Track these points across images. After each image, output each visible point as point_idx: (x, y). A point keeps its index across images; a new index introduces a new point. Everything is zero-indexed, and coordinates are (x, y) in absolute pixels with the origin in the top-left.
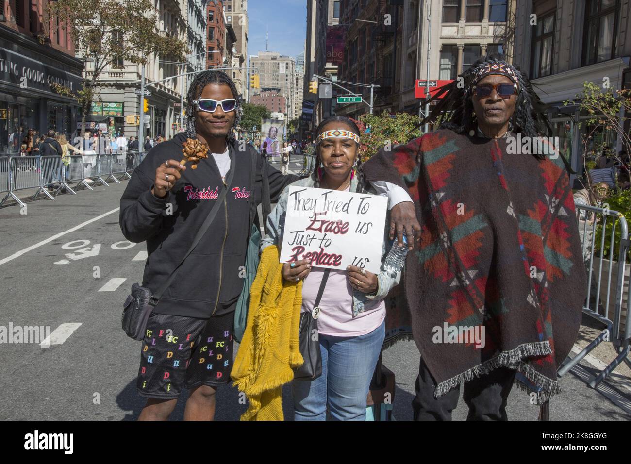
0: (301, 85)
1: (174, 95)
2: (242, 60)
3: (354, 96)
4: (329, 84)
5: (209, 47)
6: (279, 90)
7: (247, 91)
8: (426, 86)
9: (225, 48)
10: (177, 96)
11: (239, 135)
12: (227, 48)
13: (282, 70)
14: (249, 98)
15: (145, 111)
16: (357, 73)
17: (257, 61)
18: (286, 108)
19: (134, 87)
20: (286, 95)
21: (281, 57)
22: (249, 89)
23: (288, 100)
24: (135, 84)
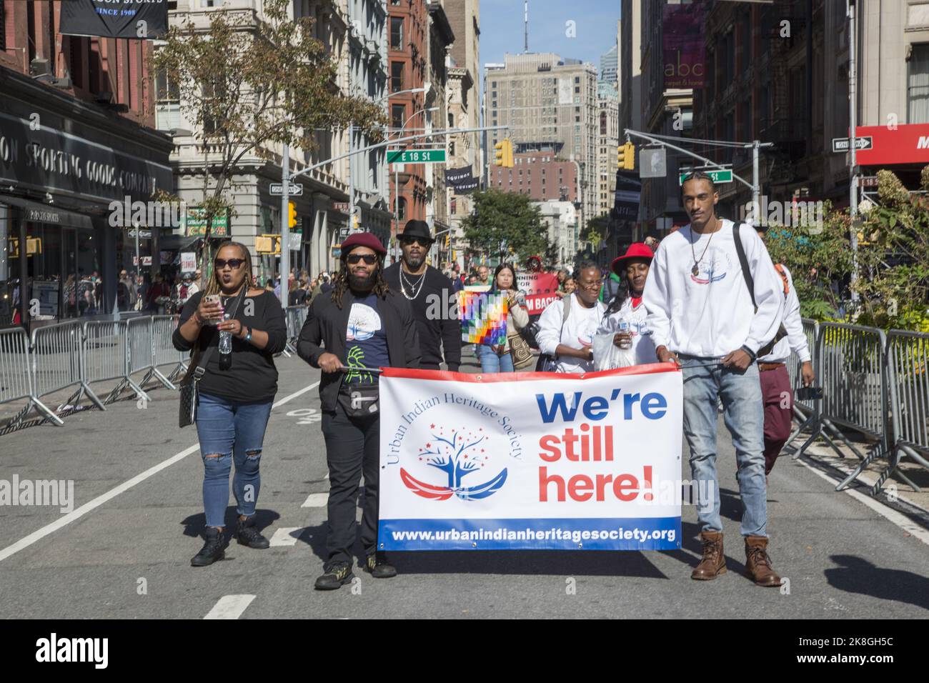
0: (613, 129)
1: (325, 182)
2: (467, 83)
3: (717, 169)
4: (659, 147)
5: (393, 62)
6: (558, 146)
7: (481, 152)
8: (849, 148)
9: (428, 60)
10: (331, 184)
11: (466, 261)
12: (432, 62)
13: (566, 97)
14: (486, 170)
15: (291, 226)
16: (735, 107)
17: (503, 78)
18: (579, 189)
19: (250, 173)
20: (578, 158)
21: (560, 64)
22: (484, 147)
23: (583, 169)
24: (254, 167)
